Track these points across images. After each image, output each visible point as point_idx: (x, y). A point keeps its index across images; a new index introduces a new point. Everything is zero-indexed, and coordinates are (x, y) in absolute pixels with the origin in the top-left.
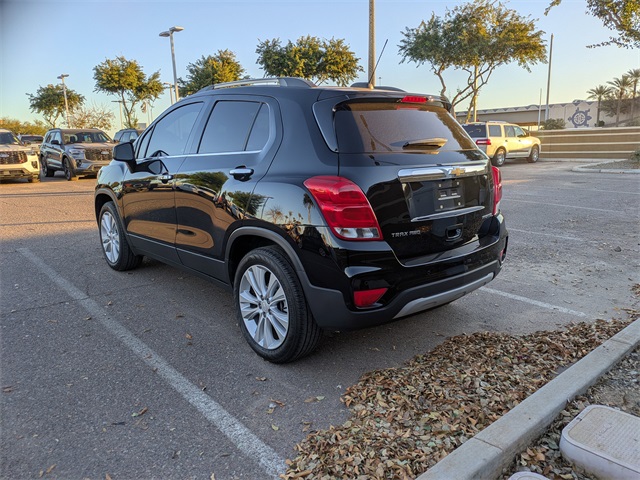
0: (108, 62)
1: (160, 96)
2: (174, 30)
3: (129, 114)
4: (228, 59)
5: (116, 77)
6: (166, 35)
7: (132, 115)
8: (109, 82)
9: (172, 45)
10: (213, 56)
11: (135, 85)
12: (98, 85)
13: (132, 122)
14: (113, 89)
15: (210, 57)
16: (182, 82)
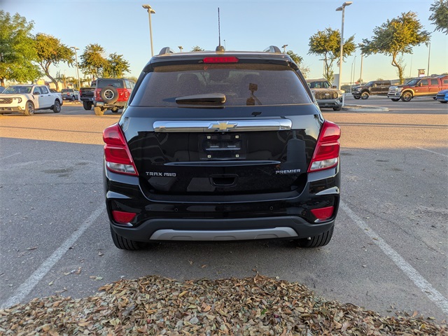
0: (319, 33)
1: (352, 53)
2: (345, 5)
3: (328, 68)
4: (410, 19)
5: (322, 43)
6: (340, 9)
7: (330, 69)
8: (317, 46)
9: (343, 16)
10: (396, 18)
11: (334, 47)
12: (311, 50)
13: (329, 74)
14: (320, 52)
15: (394, 20)
16: (368, 42)
